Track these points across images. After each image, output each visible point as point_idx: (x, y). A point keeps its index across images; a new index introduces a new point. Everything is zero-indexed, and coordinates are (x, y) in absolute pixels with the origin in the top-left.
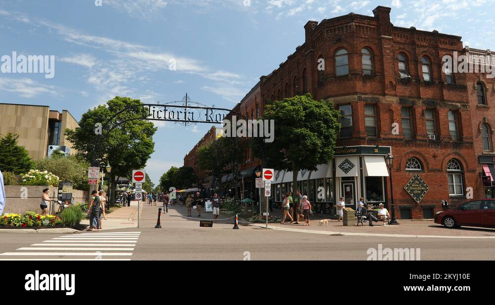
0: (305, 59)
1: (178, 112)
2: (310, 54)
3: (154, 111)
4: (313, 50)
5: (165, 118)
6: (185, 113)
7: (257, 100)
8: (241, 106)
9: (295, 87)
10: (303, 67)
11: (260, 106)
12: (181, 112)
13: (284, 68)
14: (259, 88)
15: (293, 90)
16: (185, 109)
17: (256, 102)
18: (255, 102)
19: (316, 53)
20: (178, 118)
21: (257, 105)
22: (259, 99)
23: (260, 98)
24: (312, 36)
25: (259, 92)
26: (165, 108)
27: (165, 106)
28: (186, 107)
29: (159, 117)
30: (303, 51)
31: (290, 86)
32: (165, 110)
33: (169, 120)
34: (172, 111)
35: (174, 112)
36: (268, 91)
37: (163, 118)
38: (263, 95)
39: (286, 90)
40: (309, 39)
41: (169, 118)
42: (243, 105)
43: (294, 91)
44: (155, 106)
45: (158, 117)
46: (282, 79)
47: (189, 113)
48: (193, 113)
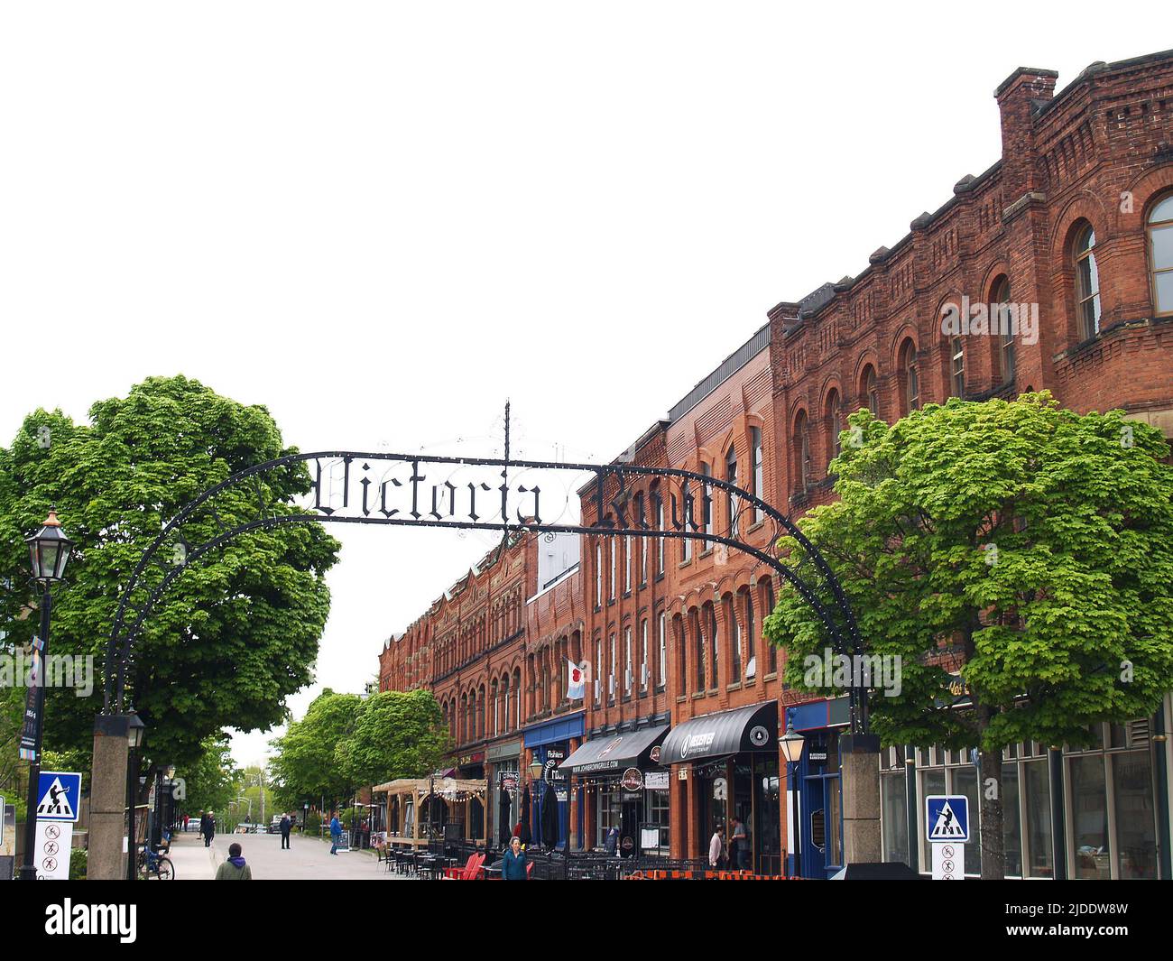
0: (1000, 237)
1: (471, 486)
2: (1030, 214)
3: (366, 482)
4: (1041, 197)
5: (415, 513)
6: (504, 489)
7: (753, 412)
8: (672, 434)
9: (946, 359)
10: (989, 269)
11: (767, 435)
12: (485, 487)
13: (893, 273)
14: (765, 356)
15: (938, 369)
16: (504, 474)
17: (748, 417)
18: (741, 418)
19: (1055, 211)
20: (473, 515)
21: (753, 432)
22: (763, 405)
23: (768, 399)
24: (1033, 135)
25: (762, 375)
26: (415, 467)
27: (415, 460)
28: (507, 463)
29: (389, 509)
30: (987, 199)
31: (926, 352)
32: (416, 479)
33: (431, 524)
34: (447, 484)
35: (452, 489)
36: (812, 370)
37: (405, 514)
38: (787, 389)
39: (901, 372)
40: (1020, 150)
41: (434, 512)
42: (683, 430)
43: (946, 374)
44: (369, 461)
45: (383, 510)
46: (880, 321)
47: (522, 489)
48: (536, 490)
